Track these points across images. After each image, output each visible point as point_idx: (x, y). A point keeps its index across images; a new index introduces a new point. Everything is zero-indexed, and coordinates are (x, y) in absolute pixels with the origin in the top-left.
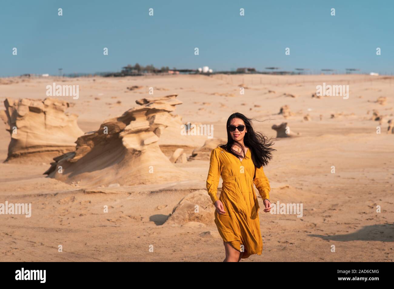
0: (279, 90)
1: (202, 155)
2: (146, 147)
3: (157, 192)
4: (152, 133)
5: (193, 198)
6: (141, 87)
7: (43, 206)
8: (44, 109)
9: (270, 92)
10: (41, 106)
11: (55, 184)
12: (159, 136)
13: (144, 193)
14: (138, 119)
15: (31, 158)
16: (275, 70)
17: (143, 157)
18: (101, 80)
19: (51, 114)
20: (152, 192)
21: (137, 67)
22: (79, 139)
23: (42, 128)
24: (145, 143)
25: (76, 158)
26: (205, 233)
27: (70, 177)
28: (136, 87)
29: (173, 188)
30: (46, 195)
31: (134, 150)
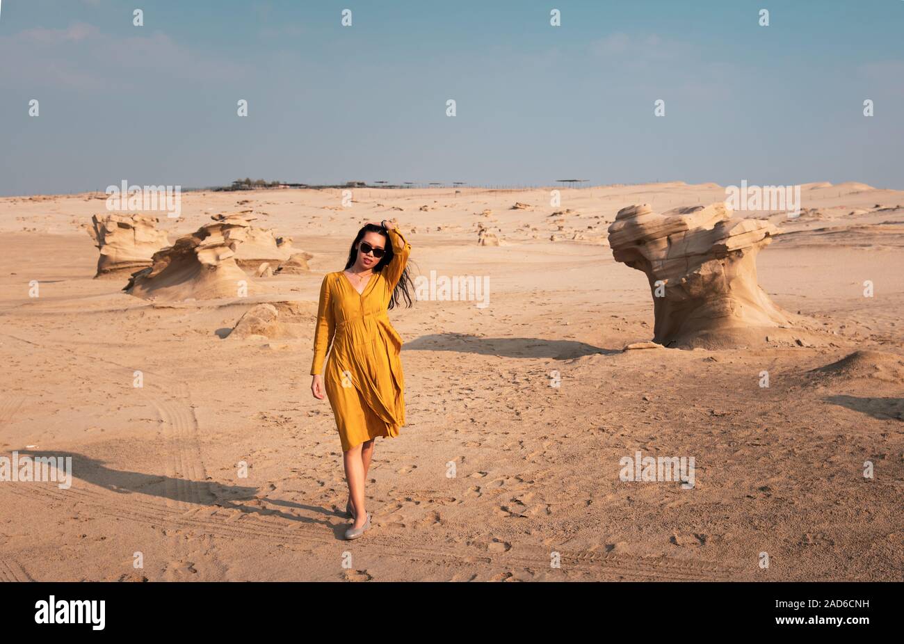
0: (388, 204)
1: (287, 269)
2: (221, 262)
3: (225, 306)
4: (227, 248)
5: (256, 311)
6: (252, 201)
7: (112, 322)
8: (133, 225)
9: (379, 205)
10: (130, 222)
11: (130, 300)
12: (234, 251)
13: (213, 307)
14: (213, 235)
15: (121, 274)
16: (384, 184)
17: (219, 272)
18: (210, 194)
19: (140, 229)
20: (221, 307)
21: (248, 182)
22: (155, 254)
23: (132, 244)
24: (221, 258)
25: (152, 273)
26: (265, 345)
27: (147, 292)
28: (247, 201)
29: (241, 302)
30: (117, 310)
31: (210, 266)
